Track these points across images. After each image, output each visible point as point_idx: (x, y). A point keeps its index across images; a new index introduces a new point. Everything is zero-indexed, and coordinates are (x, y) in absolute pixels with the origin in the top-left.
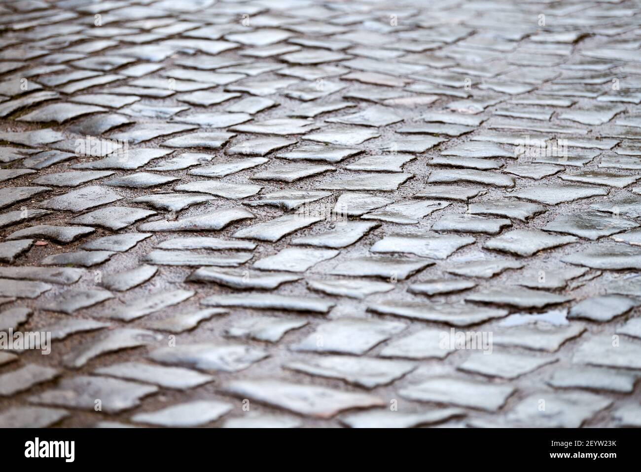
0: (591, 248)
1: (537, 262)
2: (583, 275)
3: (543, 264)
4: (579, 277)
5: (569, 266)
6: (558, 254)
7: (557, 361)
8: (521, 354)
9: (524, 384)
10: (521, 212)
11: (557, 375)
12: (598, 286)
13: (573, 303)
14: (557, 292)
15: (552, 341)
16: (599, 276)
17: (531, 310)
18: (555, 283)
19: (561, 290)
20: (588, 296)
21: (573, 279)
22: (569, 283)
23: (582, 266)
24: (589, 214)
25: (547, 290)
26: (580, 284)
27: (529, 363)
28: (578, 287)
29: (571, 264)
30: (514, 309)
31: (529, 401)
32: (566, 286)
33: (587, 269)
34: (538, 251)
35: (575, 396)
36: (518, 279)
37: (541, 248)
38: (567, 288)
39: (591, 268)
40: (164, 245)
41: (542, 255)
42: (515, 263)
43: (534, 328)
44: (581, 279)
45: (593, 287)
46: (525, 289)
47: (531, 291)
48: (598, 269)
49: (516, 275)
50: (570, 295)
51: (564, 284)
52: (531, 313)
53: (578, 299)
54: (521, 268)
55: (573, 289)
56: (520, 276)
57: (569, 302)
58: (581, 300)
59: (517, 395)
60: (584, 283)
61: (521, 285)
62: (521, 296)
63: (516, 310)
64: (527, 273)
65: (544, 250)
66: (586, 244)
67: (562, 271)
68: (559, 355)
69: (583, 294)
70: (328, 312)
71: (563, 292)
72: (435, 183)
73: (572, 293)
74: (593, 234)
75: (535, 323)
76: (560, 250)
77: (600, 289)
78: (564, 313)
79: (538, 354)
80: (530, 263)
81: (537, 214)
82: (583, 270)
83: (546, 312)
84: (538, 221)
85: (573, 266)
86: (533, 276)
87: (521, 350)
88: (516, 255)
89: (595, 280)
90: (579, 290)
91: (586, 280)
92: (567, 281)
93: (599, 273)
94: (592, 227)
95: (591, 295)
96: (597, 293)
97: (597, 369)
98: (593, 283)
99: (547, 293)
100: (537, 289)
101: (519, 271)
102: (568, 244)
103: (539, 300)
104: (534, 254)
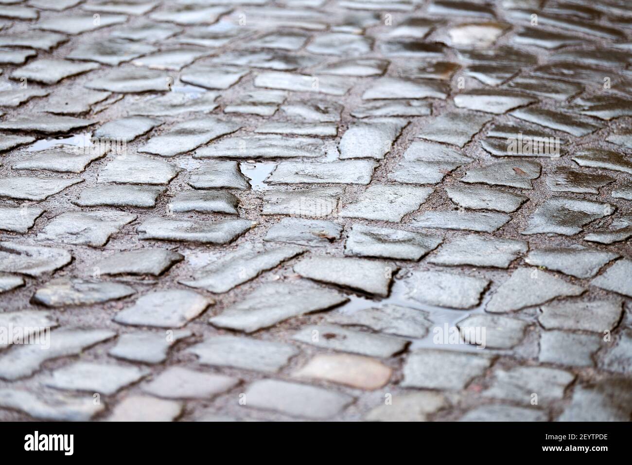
0: (113, 73)
1: (62, 90)
2: (106, 99)
3: (68, 91)
4: (102, 101)
5: (92, 92)
6: (81, 81)
7: (84, 181)
8: (48, 177)
9: (52, 204)
10: (45, 43)
11: (83, 195)
12: (120, 108)
13: (97, 126)
14: (82, 117)
15: (78, 164)
16: (121, 99)
17: (57, 135)
18: (79, 108)
19: (85, 114)
20: (111, 119)
21: (96, 103)
22: (93, 107)
23: (105, 90)
24: (111, 41)
25: (72, 115)
26: (103, 108)
27: (56, 185)
28: (101, 111)
29: (95, 89)
30: (41, 135)
31: (57, 220)
32: (90, 110)
33: (109, 93)
34: (63, 79)
35: (101, 213)
36: (44, 106)
37: (65, 75)
38: (91, 112)
39: (113, 93)
41: (67, 82)
42: (40, 92)
43: (61, 151)
44: (104, 103)
45: (115, 110)
46: (51, 115)
47: (57, 117)
48: (119, 93)
49: (41, 103)
50: (94, 119)
51: (89, 108)
52: (57, 138)
53: (102, 122)
54: (47, 96)
55: (97, 113)
56: (46, 104)
57: (93, 125)
58: (104, 123)
59: (46, 216)
60: (107, 106)
61: (47, 112)
62: (47, 123)
63: (43, 136)
64: (52, 100)
65: (69, 77)
66: (108, 70)
67: (85, 96)
68: (84, 176)
69: (107, 117)
71: (88, 116)
73: (96, 116)
74: (114, 60)
75: (62, 147)
76: (84, 77)
77: (122, 111)
78: (89, 135)
79: (65, 176)
80: (56, 90)
81: (60, 44)
82: (105, 95)
83: (72, 136)
84: (62, 51)
85: (96, 92)
86: (58, 103)
87: (49, 173)
88: (42, 84)
89: (117, 103)
90: (102, 113)
91: (109, 104)
92: (90, 106)
93: (121, 96)
94: (113, 53)
95: (114, 117)
96: (119, 115)
97: (122, 186)
98: (115, 106)
99: (72, 118)
100: (63, 114)
101: (44, 99)
102: (91, 70)
103: (65, 125)
104: (59, 82)
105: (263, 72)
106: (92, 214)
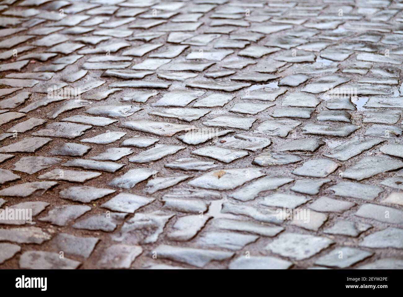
0: (287, 53)
1: (263, 61)
2: (284, 66)
3: (266, 62)
4: (283, 66)
5: (277, 62)
6: (272, 56)
7: (275, 105)
8: (258, 103)
9: (260, 116)
10: (254, 38)
11: (275, 112)
12: (291, 70)
13: (281, 79)
14: (273, 74)
15: (272, 97)
16: (291, 66)
17: (262, 83)
18: (272, 70)
19: (275, 73)
20: (287, 75)
21: (280, 68)
22: (278, 69)
23: (284, 61)
24: (286, 37)
25: (268, 73)
26: (283, 70)
27: (262, 107)
28: (282, 71)
29: (279, 61)
30: (254, 82)
31: (263, 124)
32: (277, 71)
33: (286, 63)
34: (263, 55)
35: (284, 121)
36: (255, 68)
37: (265, 53)
38: (278, 72)
39: (288, 62)
40: (90, 60)
41: (265, 57)
42: (253, 62)
43: (264, 91)
44: (283, 67)
45: (289, 71)
46: (258, 73)
47: (261, 74)
48: (291, 63)
49: (253, 67)
50: (279, 75)
51: (276, 70)
52: (261, 84)
53: (283, 76)
54: (256, 64)
55: (280, 72)
56: (256, 67)
57: (278, 78)
58: (284, 77)
59: (258, 122)
60: (285, 69)
61: (256, 72)
62: (256, 77)
63: (255, 83)
64: (258, 66)
65: (266, 55)
66: (285, 51)
67: (274, 64)
68: (275, 103)
69: (285, 74)
70: (168, 88)
71: (276, 74)
72: (214, 26)
73: (280, 74)
74: (287, 46)
75: (264, 89)
76: (273, 55)
77: (292, 71)
78: (277, 83)
79: (266, 103)
80: (260, 61)
81: (261, 39)
82: (284, 63)
83: (269, 83)
84: (262, 42)
85: (279, 62)
86: (261, 67)
87: (258, 101)
88: (253, 58)
89: (290, 67)
90: (283, 72)
91: (286, 68)
92: (277, 69)
93: (291, 64)
94: (287, 43)
95: (289, 75)
96: (291, 73)
97: (294, 108)
98: (289, 69)
99: (268, 75)
100: (264, 73)
101: (255, 65)
102: (277, 52)
103: (265, 78)
104: (262, 57)
105: (360, 53)
106: (280, 121)
